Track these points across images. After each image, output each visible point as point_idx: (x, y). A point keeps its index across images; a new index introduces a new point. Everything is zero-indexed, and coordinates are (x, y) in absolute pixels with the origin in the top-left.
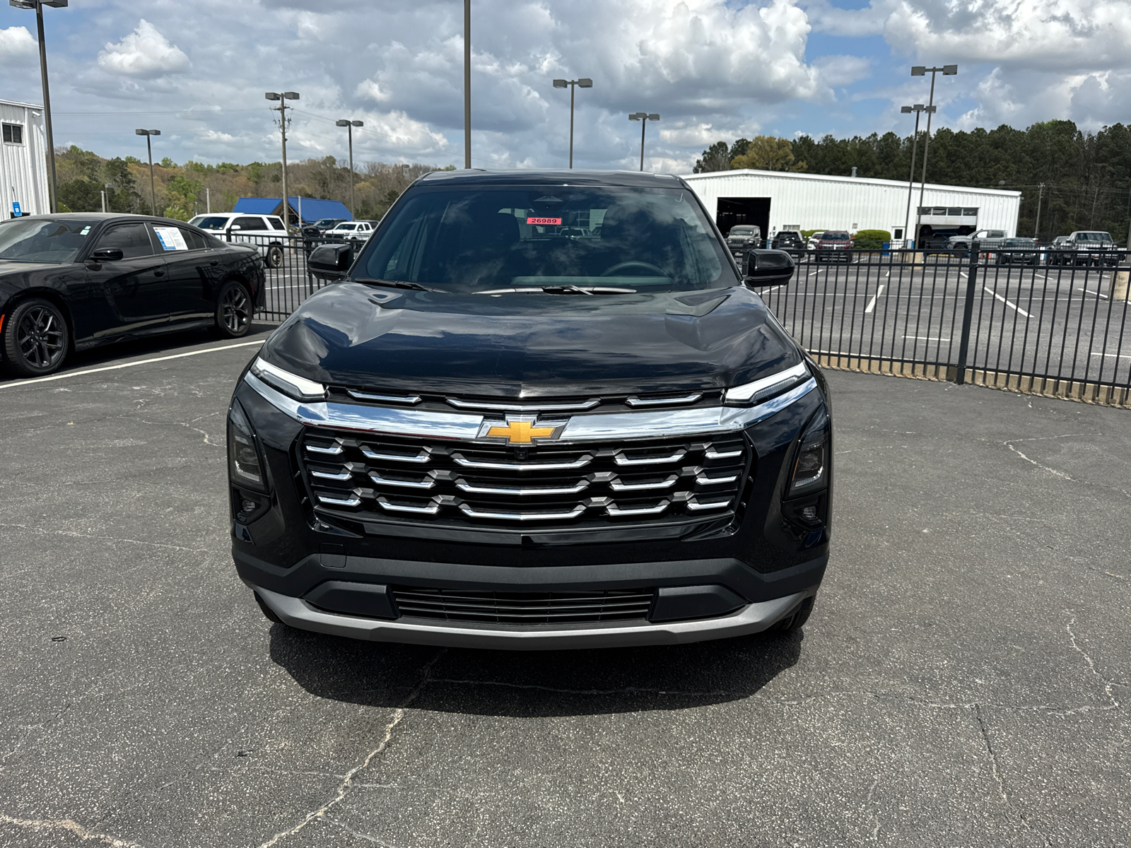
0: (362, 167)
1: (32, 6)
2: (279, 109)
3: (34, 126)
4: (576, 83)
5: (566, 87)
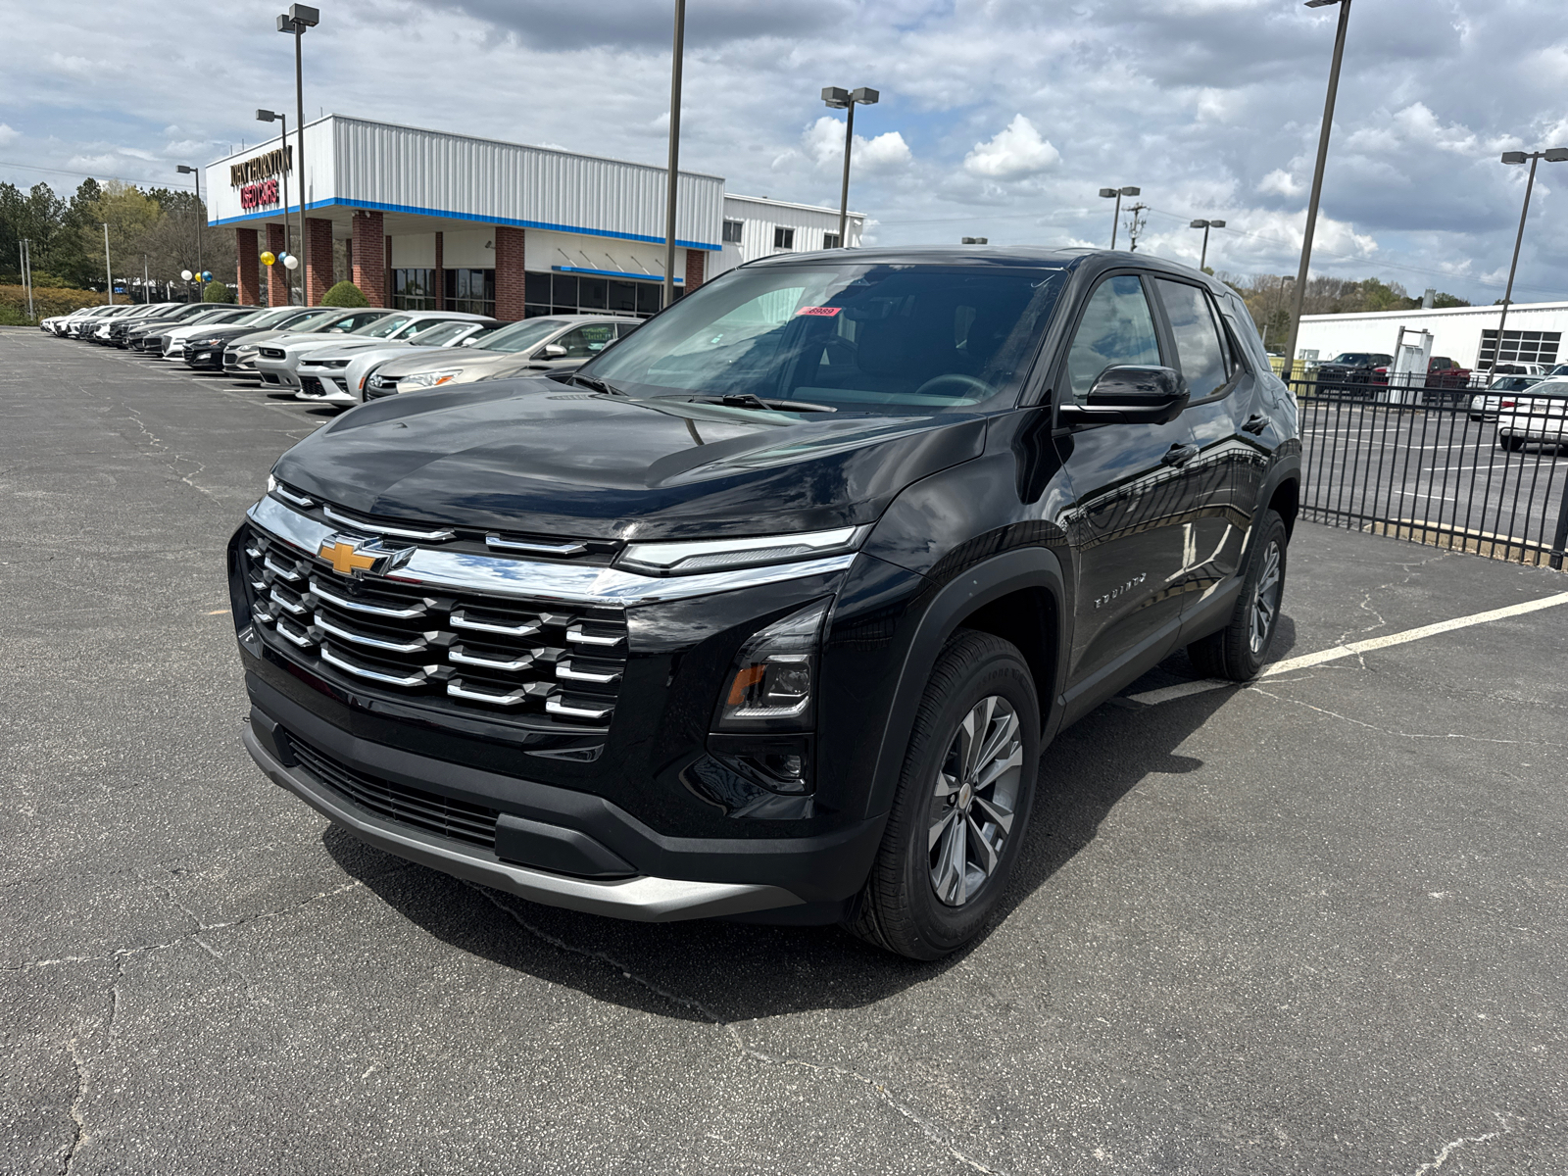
0: (1247, 281)
1: (846, 104)
2: (1133, 210)
3: (854, 236)
4: (1542, 155)
5: (1524, 162)
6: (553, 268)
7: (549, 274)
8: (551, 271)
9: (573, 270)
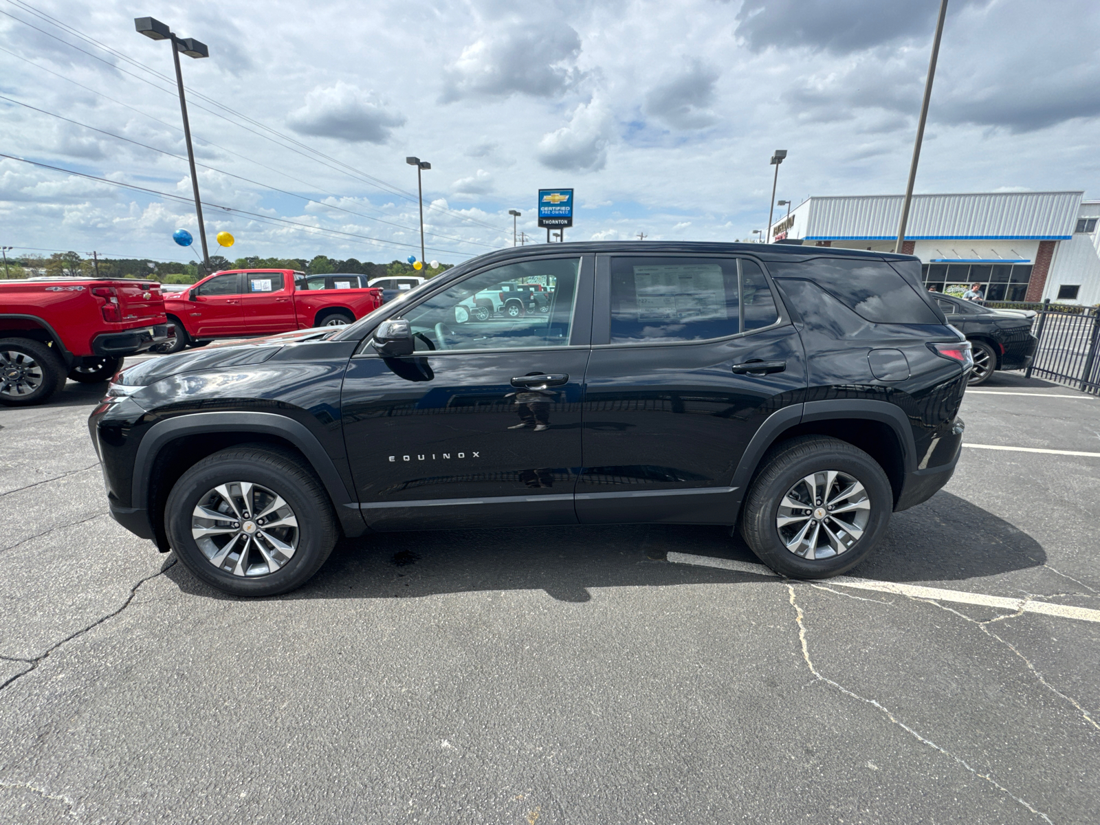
6: (931, 261)
7: (928, 265)
8: (929, 263)
9: (943, 261)
